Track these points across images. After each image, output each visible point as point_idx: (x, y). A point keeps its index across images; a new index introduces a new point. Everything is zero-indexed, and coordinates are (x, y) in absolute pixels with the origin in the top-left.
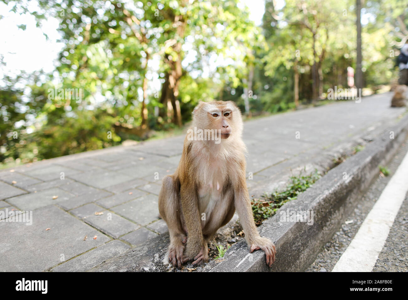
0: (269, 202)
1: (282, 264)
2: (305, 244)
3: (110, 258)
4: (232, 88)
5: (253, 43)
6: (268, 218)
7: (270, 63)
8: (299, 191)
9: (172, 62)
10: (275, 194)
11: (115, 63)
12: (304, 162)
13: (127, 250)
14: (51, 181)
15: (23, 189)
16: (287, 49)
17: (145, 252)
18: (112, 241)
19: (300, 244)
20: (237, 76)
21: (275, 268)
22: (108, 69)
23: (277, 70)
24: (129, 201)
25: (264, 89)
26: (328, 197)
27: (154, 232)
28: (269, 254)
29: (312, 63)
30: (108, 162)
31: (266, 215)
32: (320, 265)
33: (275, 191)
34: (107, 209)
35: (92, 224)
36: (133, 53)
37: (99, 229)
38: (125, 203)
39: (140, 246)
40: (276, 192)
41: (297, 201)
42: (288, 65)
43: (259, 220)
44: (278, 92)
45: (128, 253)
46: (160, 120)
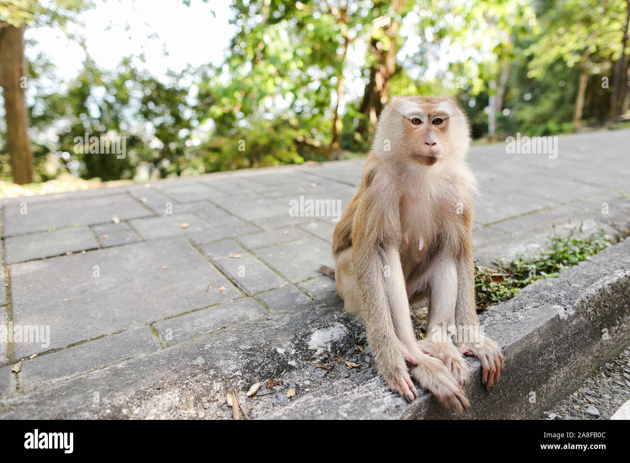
0: (504, 275)
1: (512, 387)
2: (563, 358)
3: (235, 323)
4: (470, 96)
5: (514, 22)
6: (500, 302)
7: (539, 57)
8: (564, 264)
9: (381, 52)
10: (517, 263)
11: (300, 52)
12: (579, 215)
13: (261, 315)
14: (187, 203)
15: (151, 209)
16: (573, 33)
17: (283, 324)
18: (242, 299)
19: (553, 356)
20: (480, 76)
21: (499, 391)
22: (292, 60)
23: (550, 68)
24: (281, 243)
25: (522, 100)
26: (621, 282)
27: (307, 294)
28: (489, 369)
29: (617, 57)
30: (267, 185)
31: (496, 296)
32: (587, 400)
33: (518, 258)
34: (249, 251)
35: (223, 269)
36: (326, 38)
37: (230, 277)
38: (275, 245)
39: (280, 314)
40: (521, 260)
41: (557, 280)
42: (571, 61)
43: (482, 303)
44: (546, 105)
45: (260, 321)
46: (358, 137)
